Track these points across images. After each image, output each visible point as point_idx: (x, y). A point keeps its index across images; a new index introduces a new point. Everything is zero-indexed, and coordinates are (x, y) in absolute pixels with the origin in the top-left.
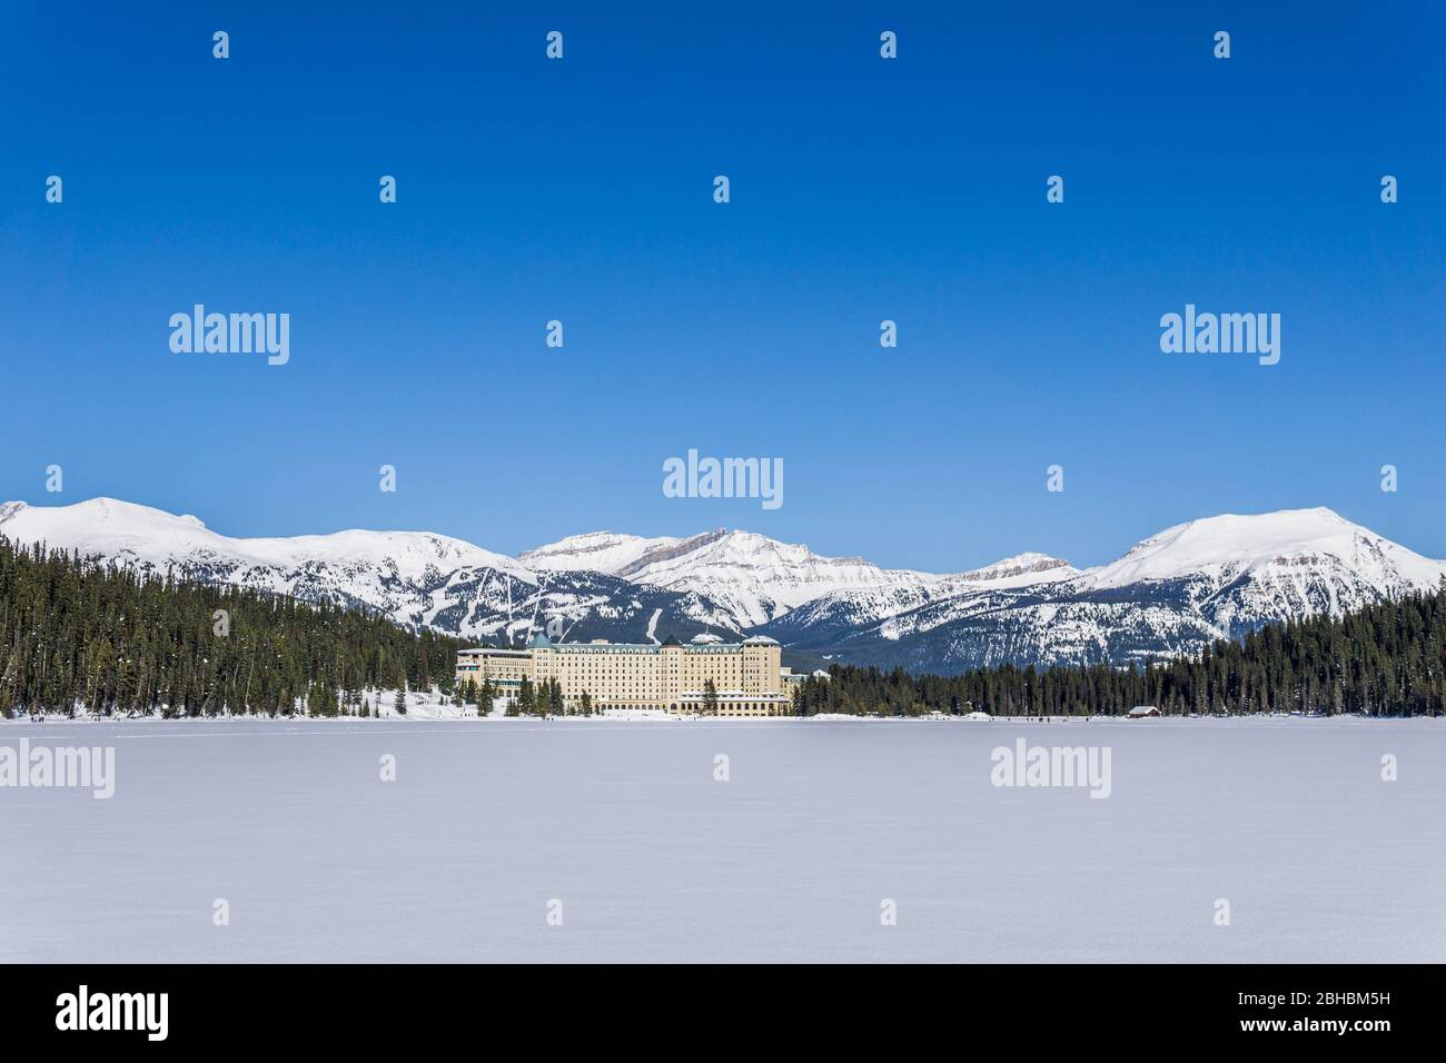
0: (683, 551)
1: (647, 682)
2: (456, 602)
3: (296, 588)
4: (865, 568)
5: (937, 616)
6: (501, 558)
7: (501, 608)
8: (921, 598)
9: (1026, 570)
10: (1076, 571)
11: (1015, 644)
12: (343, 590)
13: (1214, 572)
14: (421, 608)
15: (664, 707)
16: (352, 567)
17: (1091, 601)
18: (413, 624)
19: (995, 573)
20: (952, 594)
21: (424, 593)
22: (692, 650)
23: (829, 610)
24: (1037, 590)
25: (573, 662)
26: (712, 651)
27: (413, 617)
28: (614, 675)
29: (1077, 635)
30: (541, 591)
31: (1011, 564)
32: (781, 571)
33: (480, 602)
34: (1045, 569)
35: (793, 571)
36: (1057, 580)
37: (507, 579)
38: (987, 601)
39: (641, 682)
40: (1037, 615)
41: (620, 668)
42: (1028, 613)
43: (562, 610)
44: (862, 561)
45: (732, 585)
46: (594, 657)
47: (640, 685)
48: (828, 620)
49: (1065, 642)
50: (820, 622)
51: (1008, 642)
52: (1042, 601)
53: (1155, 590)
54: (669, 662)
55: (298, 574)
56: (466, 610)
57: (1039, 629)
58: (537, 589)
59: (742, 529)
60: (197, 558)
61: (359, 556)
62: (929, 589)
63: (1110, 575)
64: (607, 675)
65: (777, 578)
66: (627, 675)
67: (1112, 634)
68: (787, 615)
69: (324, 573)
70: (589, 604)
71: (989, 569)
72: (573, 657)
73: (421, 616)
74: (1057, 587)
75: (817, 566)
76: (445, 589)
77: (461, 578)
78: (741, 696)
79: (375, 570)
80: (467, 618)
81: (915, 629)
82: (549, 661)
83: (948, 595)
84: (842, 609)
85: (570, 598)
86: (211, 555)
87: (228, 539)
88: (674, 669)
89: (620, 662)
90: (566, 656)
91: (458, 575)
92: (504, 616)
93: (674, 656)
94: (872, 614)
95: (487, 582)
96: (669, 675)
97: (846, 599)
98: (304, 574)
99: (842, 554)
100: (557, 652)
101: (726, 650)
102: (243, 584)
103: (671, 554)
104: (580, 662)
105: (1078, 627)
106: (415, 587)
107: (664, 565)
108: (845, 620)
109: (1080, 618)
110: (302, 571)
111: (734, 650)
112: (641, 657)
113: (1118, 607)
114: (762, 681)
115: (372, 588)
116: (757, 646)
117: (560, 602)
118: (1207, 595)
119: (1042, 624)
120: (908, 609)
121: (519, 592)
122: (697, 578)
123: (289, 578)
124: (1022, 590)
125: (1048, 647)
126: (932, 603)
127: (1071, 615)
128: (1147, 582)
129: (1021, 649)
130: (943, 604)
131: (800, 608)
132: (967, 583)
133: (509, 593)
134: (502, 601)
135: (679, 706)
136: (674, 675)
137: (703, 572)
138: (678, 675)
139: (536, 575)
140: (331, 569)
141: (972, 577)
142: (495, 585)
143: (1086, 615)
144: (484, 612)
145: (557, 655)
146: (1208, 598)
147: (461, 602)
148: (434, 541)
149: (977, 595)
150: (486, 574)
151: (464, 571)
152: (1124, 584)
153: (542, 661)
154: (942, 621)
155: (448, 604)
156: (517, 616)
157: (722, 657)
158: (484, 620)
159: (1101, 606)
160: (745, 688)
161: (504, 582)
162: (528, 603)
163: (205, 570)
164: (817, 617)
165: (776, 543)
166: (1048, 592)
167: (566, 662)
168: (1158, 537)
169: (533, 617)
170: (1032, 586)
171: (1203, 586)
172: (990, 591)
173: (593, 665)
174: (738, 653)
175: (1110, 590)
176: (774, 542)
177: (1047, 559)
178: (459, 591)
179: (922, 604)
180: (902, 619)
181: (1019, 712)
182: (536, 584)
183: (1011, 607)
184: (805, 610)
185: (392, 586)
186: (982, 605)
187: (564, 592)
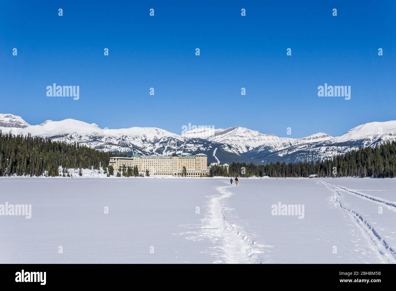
0: (225, 132)
1: (168, 167)
2: (162, 146)
3: (119, 142)
4: (274, 137)
5: (293, 150)
6: (174, 134)
7: (174, 148)
8: (289, 145)
9: (319, 137)
10: (333, 138)
11: (314, 158)
12: (132, 143)
13: (371, 138)
14: (152, 148)
15: (173, 174)
16: (134, 137)
17: (336, 146)
18: (150, 152)
19: (310, 138)
20: (298, 144)
21: (154, 144)
22: (181, 158)
23: (264, 148)
24: (321, 143)
25: (146, 161)
26: (187, 158)
27: (150, 150)
28: (158, 165)
29: (332, 155)
30: (185, 143)
31: (315, 136)
32: (251, 138)
33: (168, 146)
34: (324, 137)
35: (255, 138)
36: (327, 140)
37: (176, 140)
38: (307, 146)
39: (166, 167)
40: (321, 150)
41: (160, 163)
42: (318, 149)
43: (190, 148)
44: (274, 135)
45: (238, 142)
46: (152, 159)
47: (166, 168)
48: (263, 151)
49: (328, 157)
50: (261, 152)
51: (312, 157)
52: (323, 146)
53: (354, 143)
54: (174, 161)
55: (120, 139)
56: (164, 148)
57: (321, 154)
58: (184, 143)
59: (241, 126)
60: (93, 135)
61: (136, 134)
62: (291, 143)
63: (341, 139)
64: (156, 165)
65: (250, 140)
66: (162, 165)
67: (341, 155)
68: (253, 150)
69: (127, 138)
70: (198, 147)
71: (309, 137)
72: (146, 159)
73: (152, 150)
74: (327, 142)
75: (261, 136)
76: (159, 143)
77: (164, 140)
78: (195, 171)
79: (140, 138)
80: (165, 150)
81: (287, 154)
82: (138, 161)
83: (297, 144)
84: (267, 148)
85: (192, 145)
86: (97, 134)
87: (102, 129)
88: (176, 163)
89: (160, 161)
90: (144, 159)
91: (162, 139)
92: (175, 150)
93: (176, 159)
94: (276, 149)
95: (170, 141)
96: (174, 165)
97: (268, 145)
98: (121, 139)
99: (268, 133)
100: (141, 158)
101: (191, 158)
102: (105, 141)
103: (222, 133)
104: (148, 161)
105: (332, 153)
106: (151, 142)
107: (220, 136)
108: (268, 151)
109: (333, 151)
110: (121, 138)
111: (193, 158)
112: (166, 160)
113: (343, 147)
114: (201, 167)
115: (139, 143)
116: (200, 156)
117: (190, 146)
118: (369, 144)
119: (322, 152)
120: (286, 148)
121: (179, 143)
122: (228, 140)
123: (117, 140)
124: (317, 143)
125: (323, 158)
126: (292, 146)
127: (330, 150)
128: (352, 141)
129: (316, 159)
130: (295, 147)
131: (256, 148)
132: (303, 141)
133: (176, 144)
134: (174, 146)
135: (177, 174)
136: (176, 165)
137: (230, 138)
138: (177, 165)
139: (183, 139)
140: (129, 137)
141: (304, 139)
142: (172, 142)
143: (334, 150)
144: (169, 149)
145: (141, 159)
146: (369, 145)
147: (163, 146)
148: (156, 130)
149: (304, 144)
150: (170, 139)
151: (164, 138)
152: (346, 141)
153: (136, 161)
154: (294, 151)
155: (160, 147)
156: (178, 150)
157: (190, 160)
158: (169, 151)
159: (339, 147)
160: (196, 169)
161: (175, 141)
162: (181, 146)
163: (95, 138)
164: (261, 150)
165: (250, 130)
166: (324, 143)
167: (144, 161)
168: (355, 128)
169: (182, 150)
170: (320, 142)
171: (368, 141)
172: (308, 143)
173: (152, 162)
174: (194, 158)
175: (341, 143)
176: (249, 130)
177: (325, 134)
178: (163, 143)
179: (290, 147)
180: (284, 151)
181: (278, 176)
182: (183, 141)
183: (314, 147)
184: (257, 148)
185: (145, 142)
186: (306, 147)
187: (191, 143)
